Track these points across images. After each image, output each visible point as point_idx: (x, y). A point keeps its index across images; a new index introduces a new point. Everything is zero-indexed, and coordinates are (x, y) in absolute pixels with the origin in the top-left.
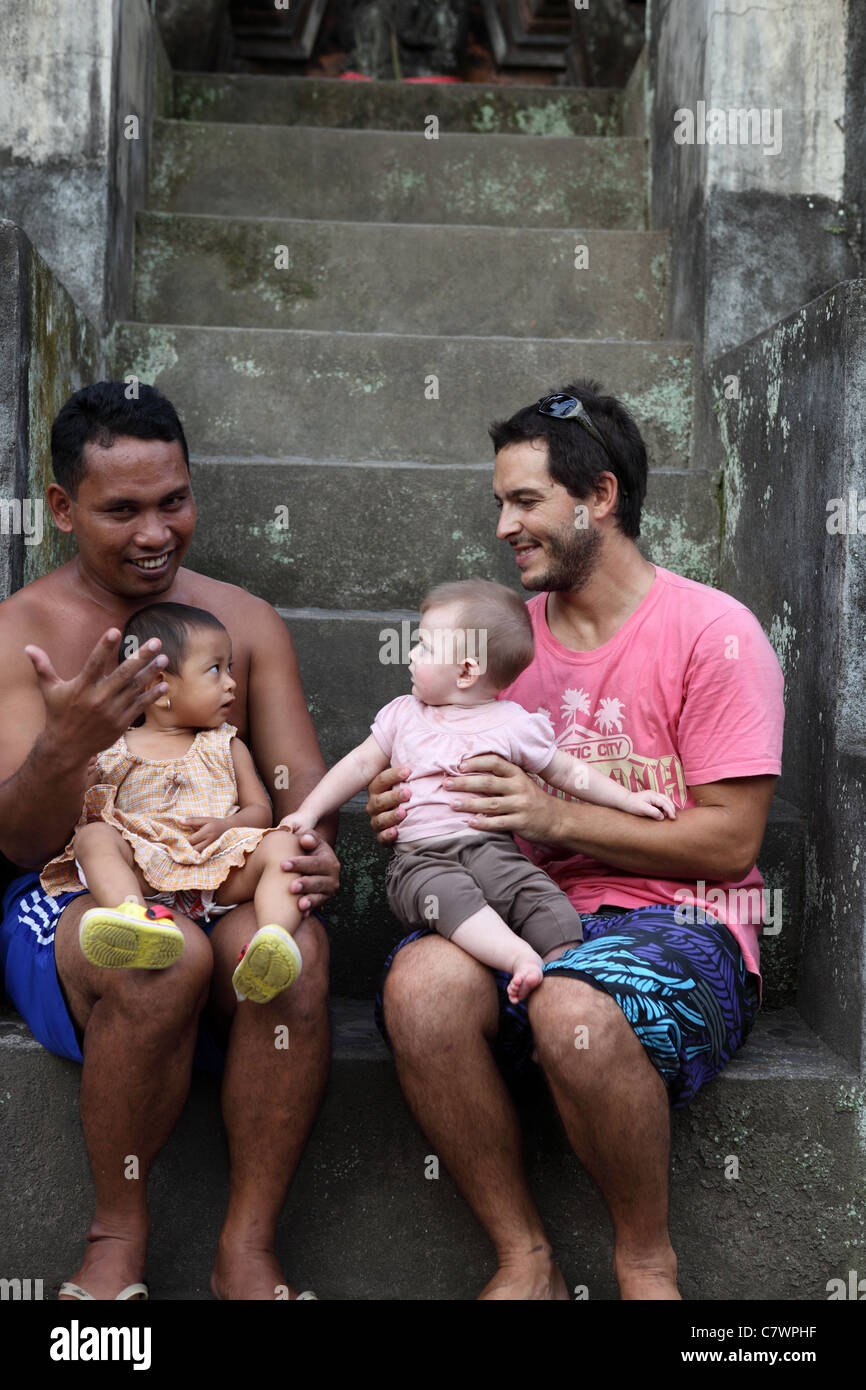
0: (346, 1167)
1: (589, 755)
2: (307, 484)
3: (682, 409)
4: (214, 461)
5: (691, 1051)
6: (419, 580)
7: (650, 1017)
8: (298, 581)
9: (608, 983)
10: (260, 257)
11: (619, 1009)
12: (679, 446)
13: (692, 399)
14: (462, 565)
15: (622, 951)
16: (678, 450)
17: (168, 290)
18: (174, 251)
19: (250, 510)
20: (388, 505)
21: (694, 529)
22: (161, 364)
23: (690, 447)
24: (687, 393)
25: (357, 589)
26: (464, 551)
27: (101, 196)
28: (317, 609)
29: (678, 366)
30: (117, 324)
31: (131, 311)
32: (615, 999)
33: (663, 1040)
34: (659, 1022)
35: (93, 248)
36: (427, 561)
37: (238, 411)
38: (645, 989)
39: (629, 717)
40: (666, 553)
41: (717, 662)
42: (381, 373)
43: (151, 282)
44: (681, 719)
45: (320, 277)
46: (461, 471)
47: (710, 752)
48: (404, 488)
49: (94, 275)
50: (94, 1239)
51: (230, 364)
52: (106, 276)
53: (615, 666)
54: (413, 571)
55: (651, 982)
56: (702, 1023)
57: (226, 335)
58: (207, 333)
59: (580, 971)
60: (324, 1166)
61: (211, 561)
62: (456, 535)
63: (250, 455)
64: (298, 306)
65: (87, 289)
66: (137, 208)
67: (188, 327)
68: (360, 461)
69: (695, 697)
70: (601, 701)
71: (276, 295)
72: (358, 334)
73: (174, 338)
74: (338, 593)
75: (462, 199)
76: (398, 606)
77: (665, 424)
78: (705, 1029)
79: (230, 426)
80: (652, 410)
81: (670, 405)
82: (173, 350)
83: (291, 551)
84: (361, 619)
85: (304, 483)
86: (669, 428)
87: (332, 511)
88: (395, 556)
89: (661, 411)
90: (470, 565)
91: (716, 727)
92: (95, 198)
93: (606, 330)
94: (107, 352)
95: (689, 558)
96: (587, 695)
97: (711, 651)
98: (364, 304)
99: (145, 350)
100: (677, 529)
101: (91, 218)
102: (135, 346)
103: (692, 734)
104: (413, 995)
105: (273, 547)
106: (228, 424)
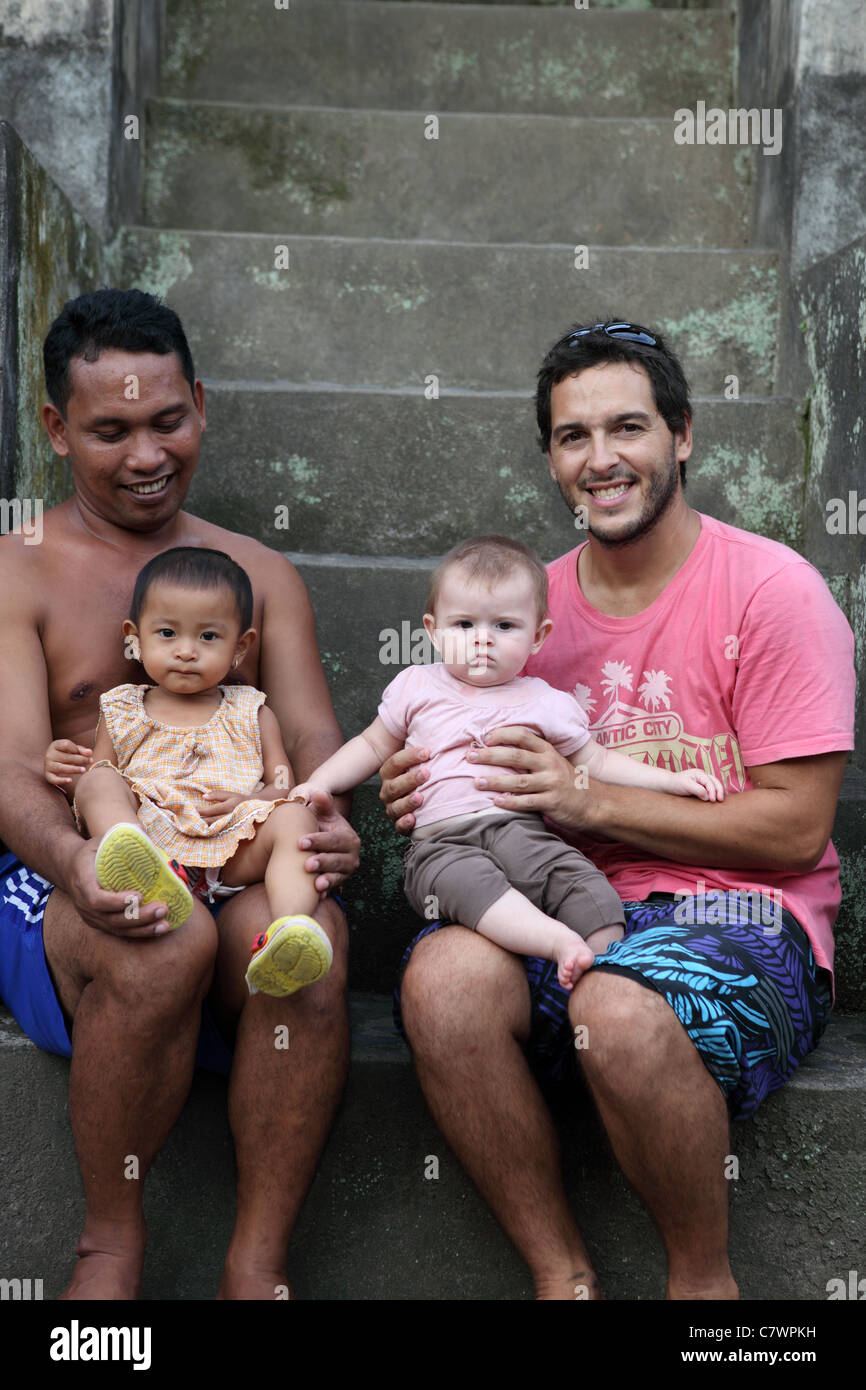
0: (368, 1182)
1: (634, 735)
2: (337, 413)
3: (766, 328)
4: (230, 386)
5: (753, 1058)
6: (462, 523)
7: (705, 1018)
8: (325, 523)
9: (658, 980)
10: (286, 152)
11: (671, 1010)
12: (761, 371)
13: (777, 316)
14: (511, 506)
15: (674, 944)
16: (760, 375)
17: (182, 190)
18: (189, 144)
19: (272, 442)
20: (428, 438)
21: (775, 466)
22: (173, 276)
23: (775, 371)
24: (772, 309)
25: (391, 533)
26: (513, 490)
27: (104, 82)
28: (346, 555)
29: (762, 278)
30: (123, 230)
31: (140, 212)
32: (666, 998)
33: (720, 1044)
34: (715, 1024)
35: (95, 142)
36: (471, 502)
37: (260, 329)
38: (700, 987)
39: (678, 692)
40: (743, 493)
41: (772, 626)
42: (422, 287)
43: (164, 181)
44: (735, 692)
45: (355, 175)
46: (508, 399)
47: (767, 729)
48: (445, 418)
49: (97, 173)
50: (83, 1254)
51: (250, 276)
52: (110, 173)
53: (659, 633)
54: (455, 513)
55: (707, 979)
56: (766, 1025)
57: (247, 242)
58: (224, 239)
59: (626, 967)
60: (343, 1181)
61: (227, 500)
62: (505, 472)
63: (272, 380)
64: (330, 209)
65: (88, 189)
66: (147, 94)
67: (204, 233)
68: (398, 387)
69: (748, 668)
70: (645, 673)
71: (304, 196)
72: (396, 242)
73: (187, 245)
74: (370, 537)
75: (519, 84)
76: (437, 553)
77: (746, 345)
78: (770, 1031)
79: (251, 348)
80: (731, 329)
81: (752, 323)
82: (187, 260)
83: (318, 490)
84: (394, 567)
85: (332, 412)
86: (751, 349)
87: (365, 445)
88: (434, 496)
89: (741, 330)
90: (520, 506)
91: (773, 700)
92: (97, 84)
93: (681, 236)
94: (112, 261)
95: (770, 499)
96: (629, 668)
97: (763, 614)
98: (405, 205)
99: (155, 259)
100: (755, 466)
101: (92, 108)
102: (144, 255)
103: (747, 708)
104: (433, 991)
105: (297, 485)
106: (249, 344)
